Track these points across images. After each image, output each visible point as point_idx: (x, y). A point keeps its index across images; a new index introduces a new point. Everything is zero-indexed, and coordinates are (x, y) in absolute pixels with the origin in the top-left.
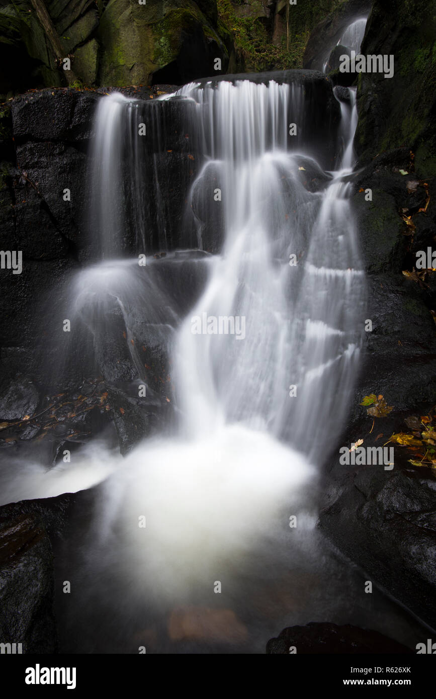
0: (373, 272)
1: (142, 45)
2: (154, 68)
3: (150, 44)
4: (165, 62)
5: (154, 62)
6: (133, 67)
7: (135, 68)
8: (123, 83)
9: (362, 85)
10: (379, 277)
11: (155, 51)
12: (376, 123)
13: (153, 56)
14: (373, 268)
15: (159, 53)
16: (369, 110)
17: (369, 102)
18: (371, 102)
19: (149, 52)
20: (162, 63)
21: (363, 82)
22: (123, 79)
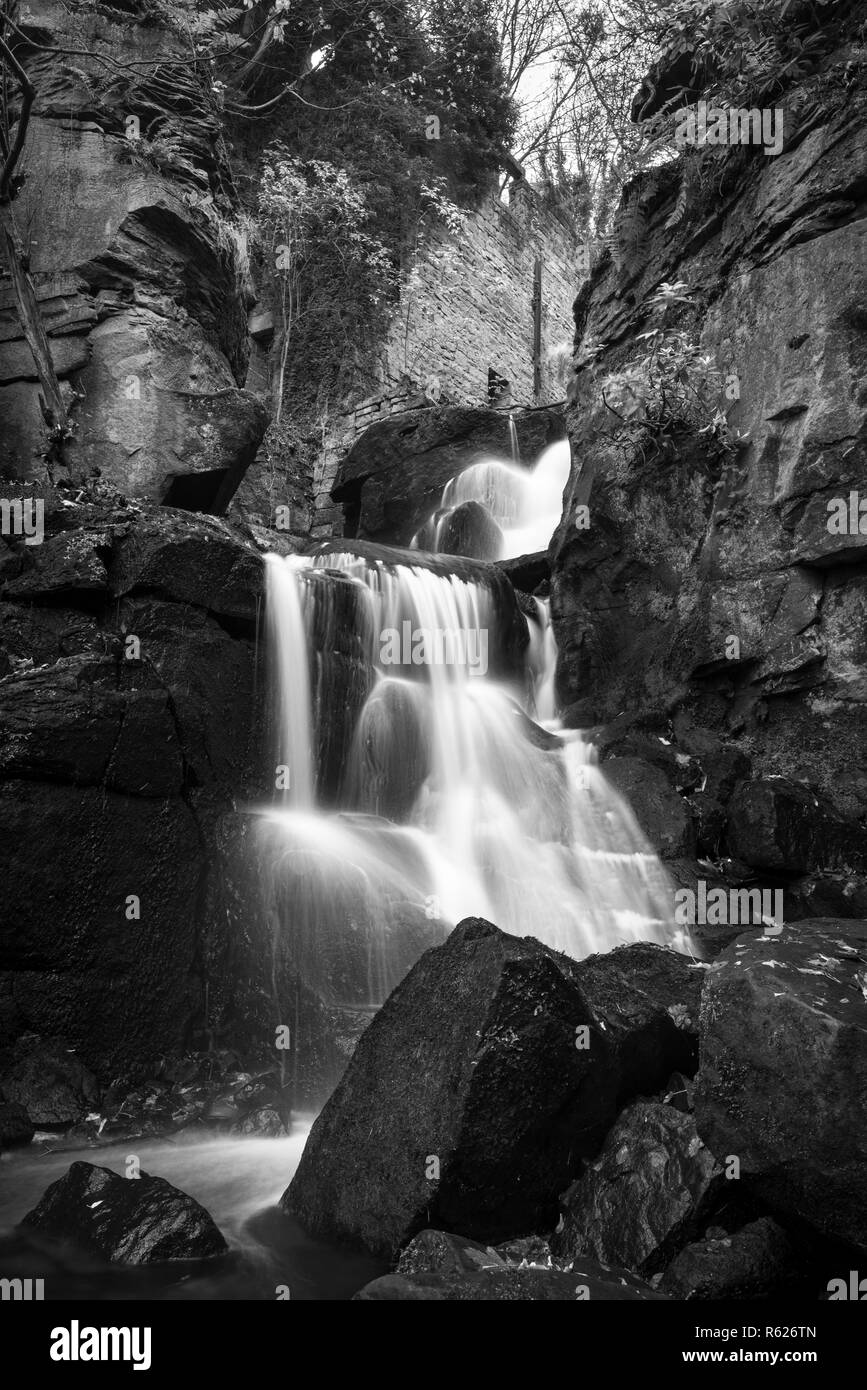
0: (669, 858)
1: (160, 422)
2: (180, 467)
3: (179, 426)
4: (207, 466)
5: (182, 458)
6: (134, 453)
7: (140, 456)
8: (109, 473)
9: (562, 602)
10: (680, 862)
11: (185, 440)
12: (593, 662)
13: (182, 448)
14: (667, 853)
15: (193, 447)
16: (583, 642)
17: (581, 633)
18: (584, 634)
19: (174, 439)
20: (198, 464)
21: (565, 599)
22: (110, 468)
